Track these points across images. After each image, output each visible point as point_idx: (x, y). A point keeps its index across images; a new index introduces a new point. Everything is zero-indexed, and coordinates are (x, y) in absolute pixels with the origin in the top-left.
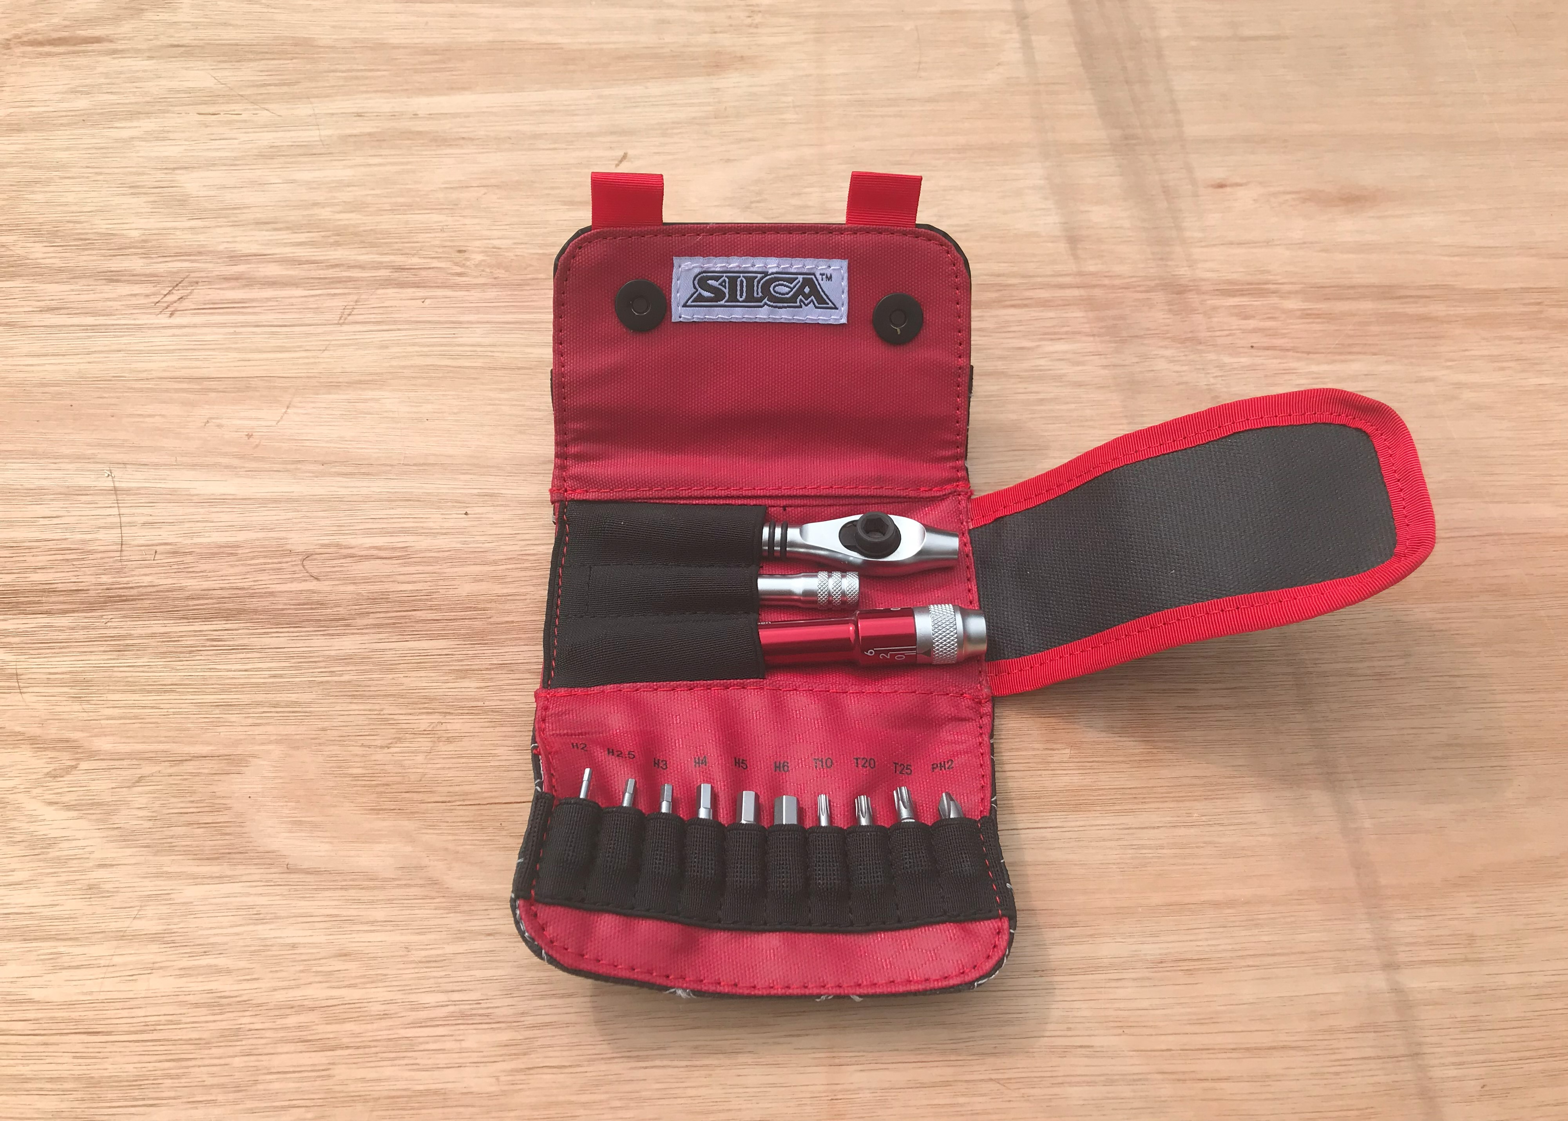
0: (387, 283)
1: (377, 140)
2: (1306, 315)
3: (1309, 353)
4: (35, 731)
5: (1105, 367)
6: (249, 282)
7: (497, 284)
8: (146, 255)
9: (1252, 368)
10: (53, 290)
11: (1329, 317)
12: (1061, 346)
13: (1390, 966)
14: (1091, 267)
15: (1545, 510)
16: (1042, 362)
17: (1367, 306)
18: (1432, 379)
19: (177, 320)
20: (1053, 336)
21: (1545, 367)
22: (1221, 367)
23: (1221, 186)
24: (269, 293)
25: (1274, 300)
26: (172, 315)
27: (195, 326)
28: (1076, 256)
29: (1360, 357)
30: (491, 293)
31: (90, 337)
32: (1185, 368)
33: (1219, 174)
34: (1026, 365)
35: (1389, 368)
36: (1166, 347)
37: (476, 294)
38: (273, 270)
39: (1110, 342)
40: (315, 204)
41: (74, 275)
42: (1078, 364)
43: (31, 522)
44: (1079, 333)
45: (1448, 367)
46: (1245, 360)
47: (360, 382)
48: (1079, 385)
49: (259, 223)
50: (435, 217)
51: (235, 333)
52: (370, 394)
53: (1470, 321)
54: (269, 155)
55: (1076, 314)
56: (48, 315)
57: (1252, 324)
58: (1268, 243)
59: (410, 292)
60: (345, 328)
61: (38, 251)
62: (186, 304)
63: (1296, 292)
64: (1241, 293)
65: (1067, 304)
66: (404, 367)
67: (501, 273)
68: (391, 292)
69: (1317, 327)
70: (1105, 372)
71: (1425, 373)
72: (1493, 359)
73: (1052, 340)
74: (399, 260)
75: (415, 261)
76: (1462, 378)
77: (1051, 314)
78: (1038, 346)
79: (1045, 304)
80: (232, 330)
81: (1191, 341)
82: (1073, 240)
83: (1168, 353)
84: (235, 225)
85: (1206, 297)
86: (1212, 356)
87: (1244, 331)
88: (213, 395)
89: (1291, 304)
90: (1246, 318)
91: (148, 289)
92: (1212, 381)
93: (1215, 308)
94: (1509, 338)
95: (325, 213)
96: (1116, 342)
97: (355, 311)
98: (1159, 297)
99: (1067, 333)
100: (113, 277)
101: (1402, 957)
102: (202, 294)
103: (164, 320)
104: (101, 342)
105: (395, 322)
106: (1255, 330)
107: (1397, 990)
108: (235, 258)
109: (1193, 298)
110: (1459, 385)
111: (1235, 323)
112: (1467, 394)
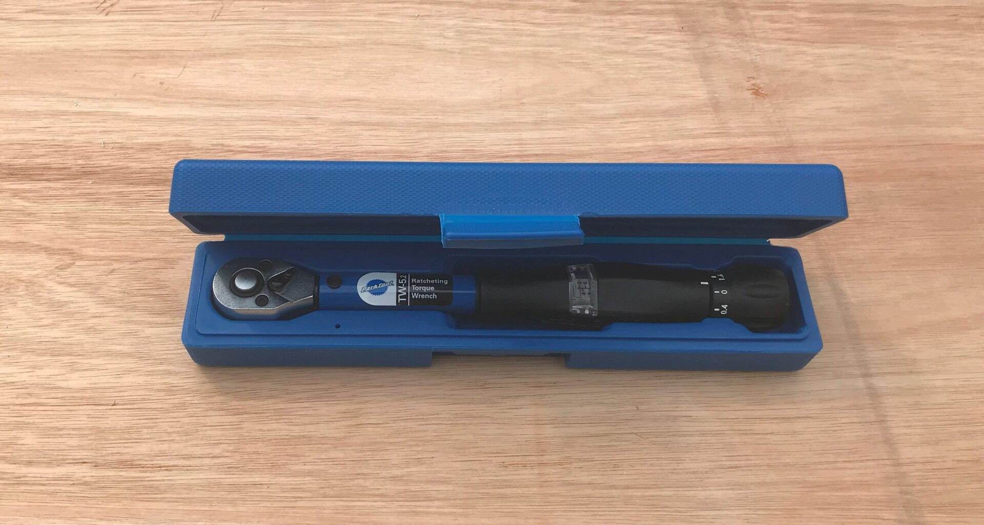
2: (811, 21)
3: (813, 42)
4: (47, 244)
5: (688, 49)
9: (779, 50)
11: (825, 22)
12: (660, 37)
13: (866, 375)
15: (959, 131)
16: (650, 46)
17: (848, 16)
18: (890, 58)
19: (110, 17)
20: (656, 31)
21: (959, 51)
22: (759, 49)
24: (167, 2)
25: (791, 12)
26: (107, 14)
27: (122, 21)
29: (845, 45)
31: (58, 27)
32: (737, 50)
34: (640, 47)
35: (864, 51)
36: (725, 38)
39: (691, 35)
42: (671, 47)
43: (32, 130)
44: (672, 30)
45: (901, 51)
46: (774, 46)
47: (228, 54)
48: (672, 59)
51: (147, 25)
52: (234, 61)
53: (912, 25)
55: (669, 20)
56: (31, 14)
57: (777, 25)
59: (254, 3)
60: (216, 23)
62: (114, 9)
63: (805, 8)
64: (771, 8)
65: (662, 13)
66: (254, 46)
68: (243, 3)
69: (819, 28)
70: (687, 52)
71: (885, 54)
72: (927, 46)
73: (655, 33)
76: (909, 57)
77: (654, 19)
78: (646, 37)
80: (146, 23)
81: (741, 35)
83: (726, 41)
85: (749, 10)
86: (754, 44)
87: (774, 30)
88: (136, 60)
89: (803, 15)
90: (774, 22)
92: (754, 57)
93: (755, 17)
94: (936, 35)
96: (694, 35)
97: (221, 14)
98: (720, 10)
99: (663, 29)
101: (873, 371)
102: (125, 3)
103: (102, 17)
104: (65, 29)
105: (247, 20)
106: (780, 30)
107: (870, 387)
109: (742, 11)
110: (907, 61)
111: (768, 25)
112: (911, 66)
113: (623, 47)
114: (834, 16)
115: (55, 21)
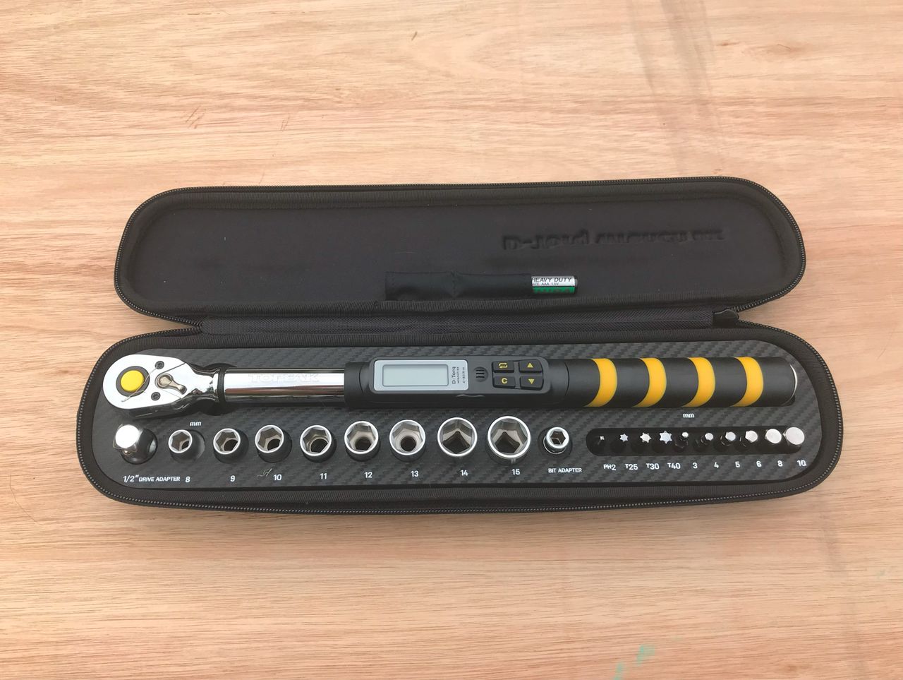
0: (302, 108)
1: (285, 28)
2: (769, 115)
3: (768, 135)
5: (667, 145)
6: (233, 109)
7: (358, 107)
8: (176, 96)
9: (741, 143)
10: (134, 116)
11: (779, 116)
12: (646, 134)
14: (660, 91)
15: (882, 213)
16: (637, 142)
17: (798, 109)
18: (829, 148)
19: (198, 130)
20: (642, 129)
21: (886, 140)
22: (725, 143)
23: (725, 45)
24: (243, 114)
25: (751, 107)
26: (195, 128)
27: (208, 133)
28: (652, 86)
29: (795, 136)
30: (356, 112)
31: (157, 140)
32: (707, 144)
33: (724, 38)
34: (629, 144)
35: (808, 142)
36: (697, 134)
37: (348, 113)
38: (243, 102)
39: (670, 131)
40: (258, 65)
41: (142, 107)
42: (654, 143)
44: (654, 127)
45: (838, 141)
46: (736, 140)
47: (297, 161)
48: (655, 154)
49: (232, 76)
50: (322, 71)
51: (229, 136)
52: (303, 168)
53: (849, 116)
54: (230, 37)
55: (653, 117)
56: (133, 130)
57: (740, 120)
58: (749, 76)
59: (315, 112)
60: (285, 132)
61: (121, 95)
62: (201, 122)
63: (763, 103)
64: (735, 104)
65: (647, 111)
66: (318, 153)
67: (359, 101)
68: (305, 112)
69: (773, 121)
70: (668, 147)
71: (826, 144)
72: (860, 136)
73: (641, 131)
74: (307, 95)
75: (314, 95)
76: (845, 146)
77: (640, 117)
78: (635, 134)
79: (637, 112)
80: (227, 135)
81: (710, 130)
82: (650, 75)
83: (699, 136)
84: (219, 77)
85: (718, 106)
86: (721, 138)
87: (736, 124)
88: (224, 169)
89: (761, 109)
90: (737, 117)
91: (181, 114)
92: (720, 151)
93: (722, 113)
94: (869, 125)
95: (264, 70)
96: (672, 131)
97: (289, 124)
98: (694, 107)
99: (648, 127)
100: (162, 108)
102: (210, 116)
103: (192, 130)
104: (163, 143)
105: (310, 129)
106: (742, 124)
108: (222, 96)
109: (711, 107)
110: (843, 150)
111: (732, 120)
112: (846, 155)
113: (615, 145)
114: (786, 110)
115: (156, 135)
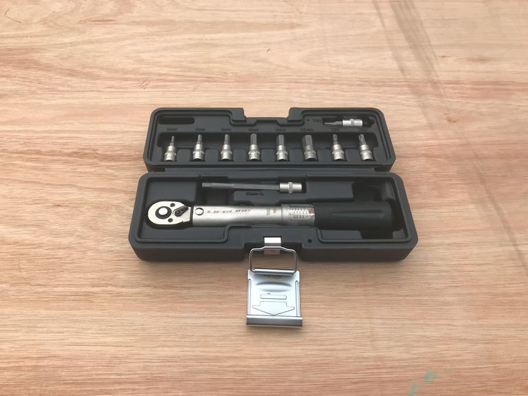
0: (206, 81)
1: (197, 45)
2: (472, 89)
3: (474, 98)
4: (124, 189)
5: (416, 102)
6: (166, 81)
7: (237, 81)
8: (135, 74)
9: (458, 102)
10: (110, 83)
11: (479, 89)
12: (402, 97)
13: (515, 245)
14: (408, 77)
16: (397, 100)
17: (490, 86)
18: (511, 105)
19: (146, 90)
20: (399, 94)
22: (449, 102)
23: (444, 57)
24: (171, 83)
25: (462, 85)
26: (144, 89)
27: (151, 92)
28: (404, 75)
29: (489, 99)
30: (236, 84)
31: (122, 94)
32: (438, 102)
33: (443, 54)
34: (393, 101)
35: (498, 102)
36: (432, 97)
37: (231, 84)
38: (172, 78)
39: (417, 95)
40: (181, 61)
41: (114, 79)
42: (408, 101)
43: (113, 139)
44: (407, 93)
45: (516, 102)
46: (456, 100)
48: (409, 106)
49: (166, 66)
50: (216, 65)
51: (163, 93)
53: (519, 90)
54: (166, 49)
55: (406, 89)
56: (109, 89)
57: (456, 91)
58: (459, 71)
59: (212, 83)
60: (195, 92)
61: (104, 73)
62: (148, 86)
63: (469, 83)
64: (453, 84)
65: (402, 86)
67: (238, 79)
68: (207, 83)
69: (476, 92)
71: (509, 103)
74: (208, 75)
75: (212, 76)
76: (520, 104)
77: (399, 89)
78: (396, 97)
79: (397, 86)
81: (440, 96)
82: (402, 70)
84: (159, 66)
85: (443, 85)
86: (446, 99)
89: (468, 86)
90: (455, 89)
91: (136, 82)
92: (447, 105)
93: (446, 87)
95: (185, 64)
97: (197, 88)
98: (429, 85)
99: (403, 93)
100: (126, 80)
101: (518, 243)
102: (152, 84)
103: (142, 90)
104: (126, 95)
105: (210, 91)
107: (518, 251)
108: (160, 75)
109: (439, 85)
110: (519, 106)
111: (452, 91)
112: (521, 108)
113: (386, 101)
114: (483, 87)
115: (121, 92)
